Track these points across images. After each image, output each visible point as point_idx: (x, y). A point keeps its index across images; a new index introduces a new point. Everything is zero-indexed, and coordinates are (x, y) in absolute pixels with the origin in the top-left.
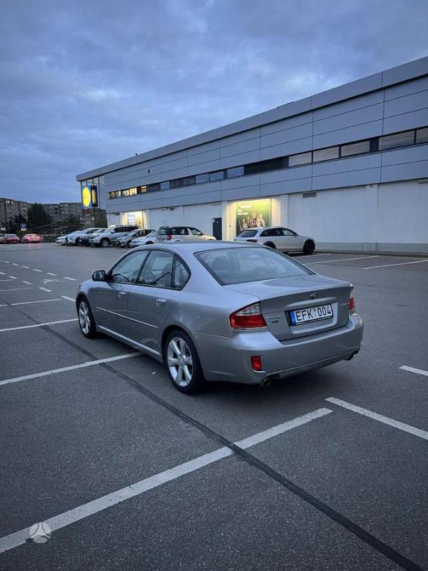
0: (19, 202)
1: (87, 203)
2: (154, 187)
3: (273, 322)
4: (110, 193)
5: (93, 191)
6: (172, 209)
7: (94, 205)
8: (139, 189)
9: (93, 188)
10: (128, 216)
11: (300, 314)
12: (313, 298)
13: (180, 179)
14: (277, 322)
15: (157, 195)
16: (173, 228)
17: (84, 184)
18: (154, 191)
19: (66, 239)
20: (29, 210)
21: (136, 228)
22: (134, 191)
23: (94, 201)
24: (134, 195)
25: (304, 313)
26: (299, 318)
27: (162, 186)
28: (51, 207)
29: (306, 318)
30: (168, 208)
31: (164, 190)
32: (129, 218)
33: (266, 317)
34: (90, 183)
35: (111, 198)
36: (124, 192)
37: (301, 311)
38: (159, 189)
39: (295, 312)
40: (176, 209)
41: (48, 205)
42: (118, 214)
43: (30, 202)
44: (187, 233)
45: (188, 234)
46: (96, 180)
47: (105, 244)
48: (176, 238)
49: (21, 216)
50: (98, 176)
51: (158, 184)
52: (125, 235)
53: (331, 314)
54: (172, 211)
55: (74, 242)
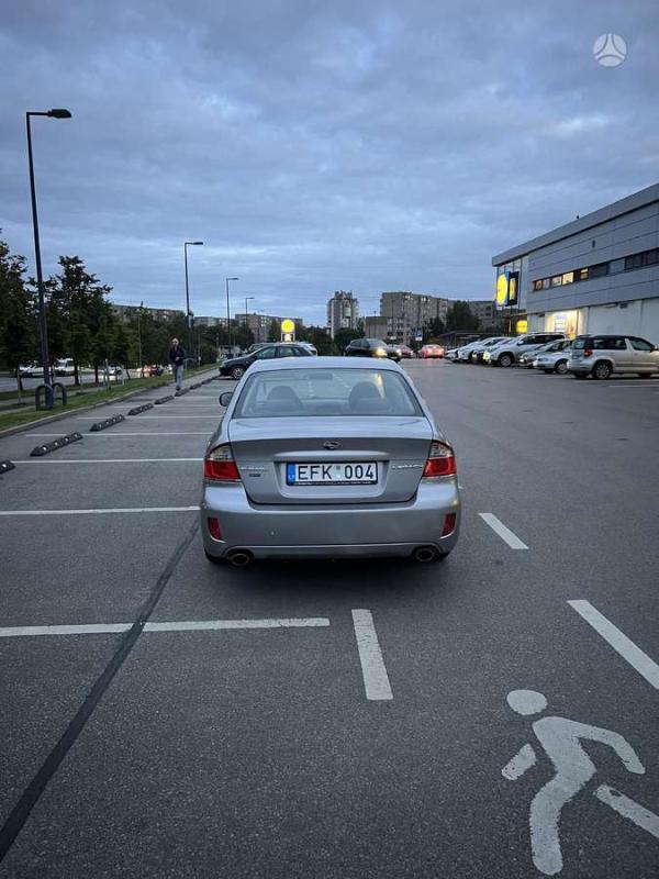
0: (438, 300)
1: (501, 299)
2: (599, 270)
3: (251, 475)
4: (535, 282)
5: (513, 281)
6: (624, 305)
7: (510, 302)
8: (577, 274)
9: (513, 276)
10: (558, 318)
11: (308, 470)
12: (328, 448)
13: (642, 253)
14: (259, 475)
15: (602, 282)
16: (597, 338)
17: (502, 269)
18: (599, 276)
19: (456, 353)
20: (449, 310)
21: (561, 337)
22: (569, 277)
23: (512, 297)
24: (568, 284)
25: (314, 470)
26: (302, 476)
27: (613, 267)
28: (482, 306)
29: (318, 478)
30: (617, 303)
31: (615, 274)
32: (557, 321)
33: (241, 468)
34: (509, 268)
35: (536, 290)
36: (555, 280)
37: (309, 466)
38: (607, 273)
39: (297, 466)
40: (630, 305)
41: (478, 303)
42: (542, 315)
43: (453, 299)
44: (623, 347)
45: (625, 348)
46: (518, 263)
47: (506, 361)
48: (602, 354)
49: (438, 319)
50: (520, 257)
51: (606, 264)
52: (538, 349)
53: (374, 479)
54: (624, 310)
55: (466, 358)
